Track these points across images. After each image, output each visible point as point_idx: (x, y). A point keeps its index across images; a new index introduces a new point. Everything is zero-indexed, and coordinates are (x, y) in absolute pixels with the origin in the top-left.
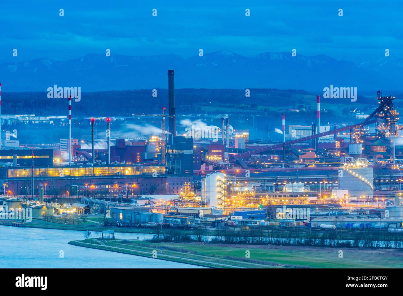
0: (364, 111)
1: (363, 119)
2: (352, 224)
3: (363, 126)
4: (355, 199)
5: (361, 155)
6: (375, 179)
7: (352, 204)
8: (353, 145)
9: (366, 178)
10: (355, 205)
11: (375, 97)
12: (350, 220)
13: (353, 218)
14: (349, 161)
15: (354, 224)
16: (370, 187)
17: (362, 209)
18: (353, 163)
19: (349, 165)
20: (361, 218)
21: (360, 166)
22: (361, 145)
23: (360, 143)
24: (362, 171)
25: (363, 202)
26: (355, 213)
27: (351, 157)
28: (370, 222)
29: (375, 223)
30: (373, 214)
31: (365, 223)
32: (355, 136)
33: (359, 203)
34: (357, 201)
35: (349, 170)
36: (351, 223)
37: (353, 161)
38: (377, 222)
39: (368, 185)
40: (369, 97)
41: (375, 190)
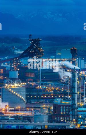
0: (20, 48)
1: (19, 54)
2: (11, 126)
3: (20, 59)
4: (13, 109)
5: (17, 79)
6: (27, 95)
7: (11, 113)
8: (13, 72)
9: (21, 94)
10: (13, 113)
11: (28, 38)
12: (9, 123)
13: (11, 122)
14: (9, 83)
15: (12, 126)
16: (24, 101)
17: (18, 116)
18: (12, 84)
19: (9, 85)
20: (17, 122)
21: (17, 86)
22: (17, 72)
23: (17, 70)
24: (18, 90)
25: (19, 111)
26: (13, 119)
27: (11, 80)
28: (23, 125)
29: (26, 126)
30: (25, 119)
31: (20, 125)
32: (13, 66)
33: (16, 111)
34: (14, 111)
35: (9, 89)
36: (10, 125)
37: (12, 83)
38: (28, 125)
39: (22, 99)
40: (24, 39)
41: (27, 103)
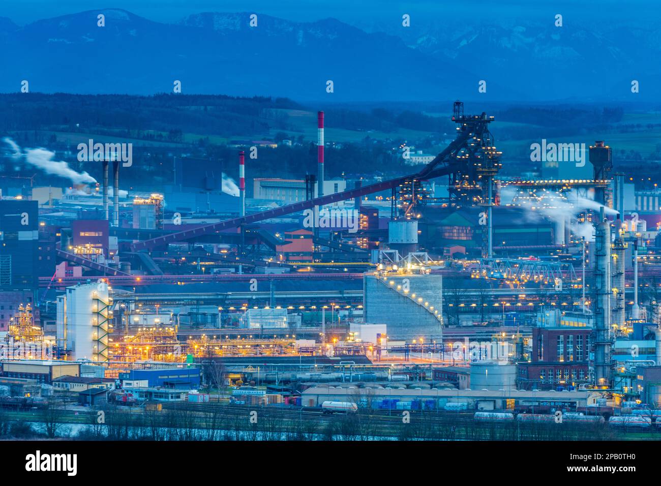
0: (424, 146)
1: (420, 165)
2: (396, 401)
3: (422, 182)
4: (402, 344)
5: (415, 247)
6: (447, 300)
7: (395, 357)
8: (399, 223)
9: (426, 297)
10: (402, 358)
11: (449, 114)
12: (388, 392)
13: (396, 388)
14: (389, 259)
15: (398, 401)
16: (436, 318)
17: (417, 367)
18: (399, 265)
19: (389, 268)
20: (414, 388)
21: (413, 271)
22: (415, 224)
23: (414, 219)
24: (418, 284)
25: (420, 351)
26: (401, 377)
27: (393, 251)
28: (434, 397)
29: (445, 399)
30: (442, 379)
31: (423, 399)
32: (402, 203)
33: (411, 353)
34: (406, 351)
35: (389, 279)
36: (392, 399)
37: (397, 260)
38: (451, 397)
39: (432, 314)
40: (435, 115)
41: (447, 326)
